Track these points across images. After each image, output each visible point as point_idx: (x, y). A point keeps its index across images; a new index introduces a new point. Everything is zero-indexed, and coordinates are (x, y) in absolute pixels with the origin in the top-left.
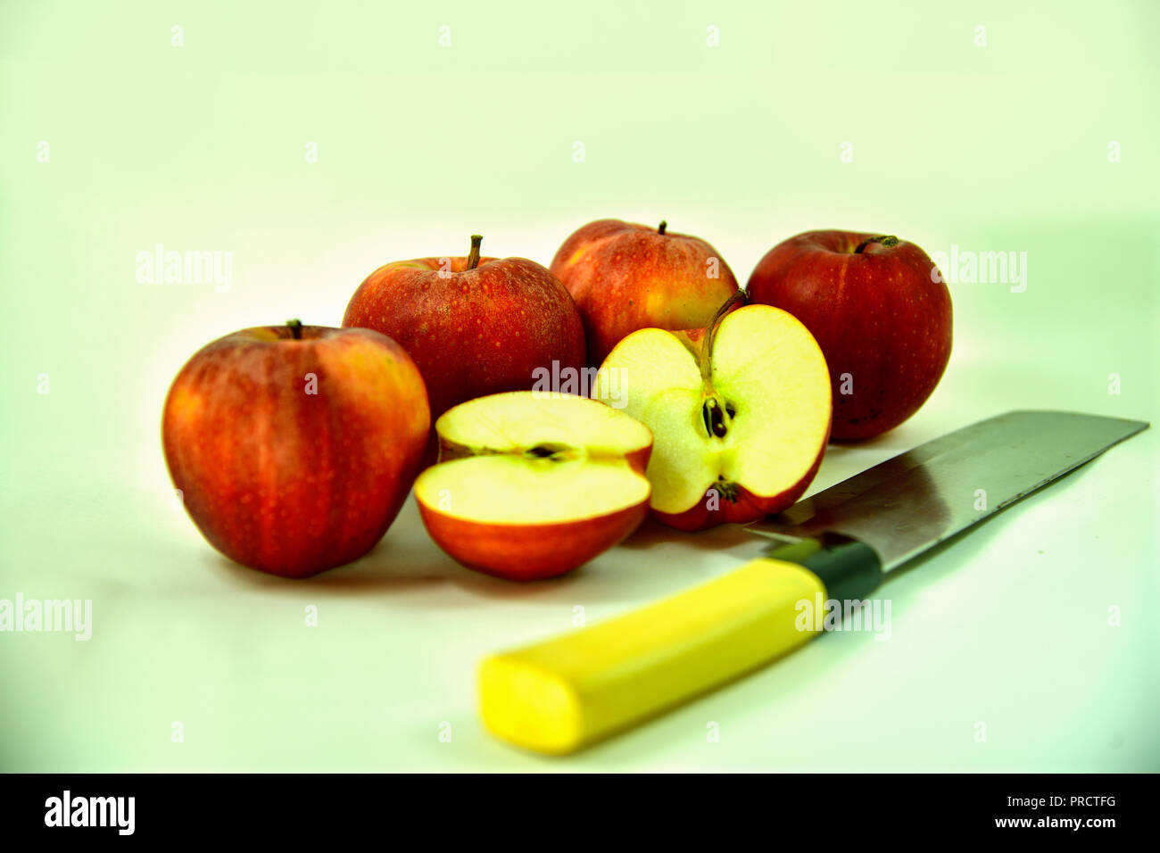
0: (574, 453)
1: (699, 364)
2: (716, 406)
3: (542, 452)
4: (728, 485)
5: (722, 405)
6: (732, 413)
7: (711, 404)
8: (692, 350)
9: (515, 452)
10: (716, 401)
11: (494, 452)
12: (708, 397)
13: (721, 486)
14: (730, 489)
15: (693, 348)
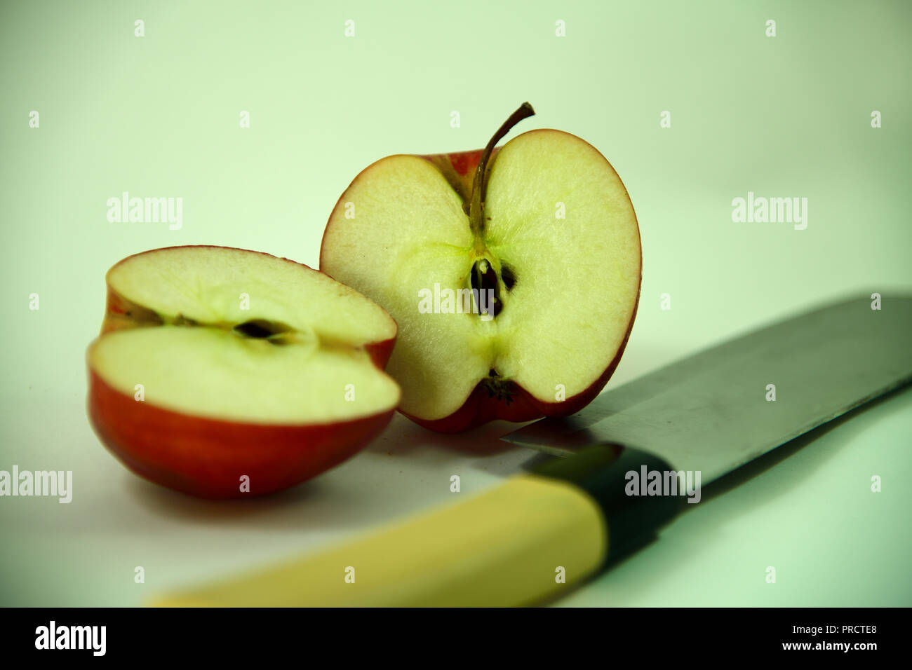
0: (299, 336)
1: (467, 211)
2: (490, 270)
3: (256, 330)
4: (501, 382)
5: (497, 268)
6: (510, 280)
7: (483, 268)
8: (459, 189)
9: (219, 327)
10: (488, 265)
11: (193, 323)
12: (478, 259)
13: (493, 383)
14: (502, 387)
15: (460, 184)
